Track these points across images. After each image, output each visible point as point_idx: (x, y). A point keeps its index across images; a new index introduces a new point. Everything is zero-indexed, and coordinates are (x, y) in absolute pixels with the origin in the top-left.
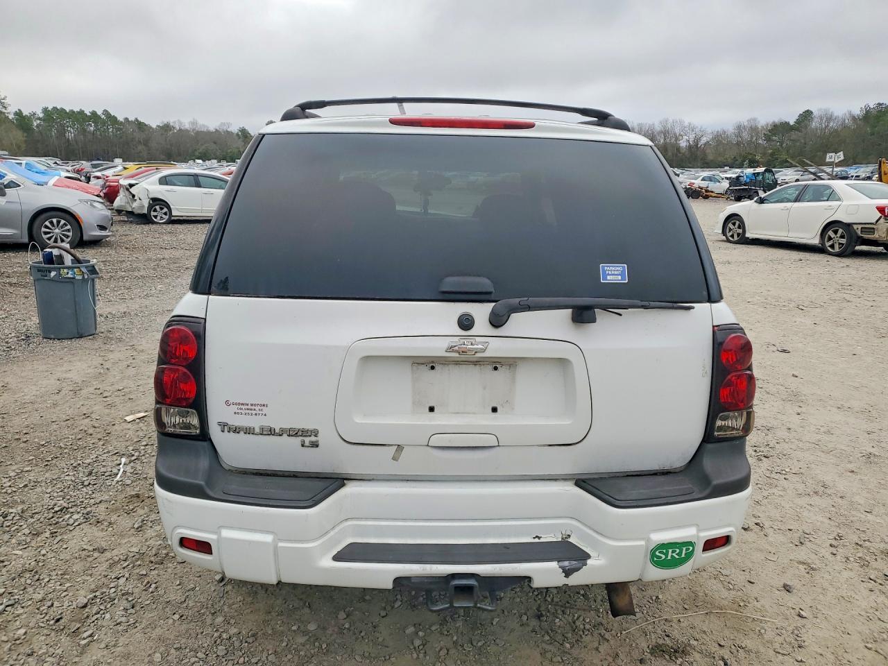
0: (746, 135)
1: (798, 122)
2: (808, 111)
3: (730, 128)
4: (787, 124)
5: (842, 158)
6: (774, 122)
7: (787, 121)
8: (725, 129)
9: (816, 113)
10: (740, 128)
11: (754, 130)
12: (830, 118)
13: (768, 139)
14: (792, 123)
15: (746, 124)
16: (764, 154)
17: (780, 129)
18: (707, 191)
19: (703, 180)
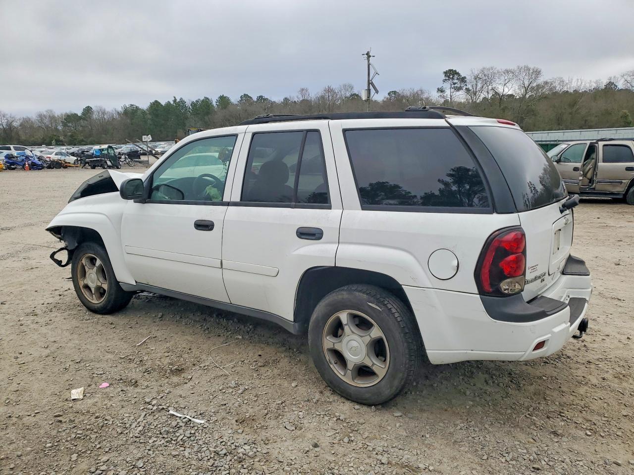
0: (46, 121)
1: (83, 114)
2: (89, 107)
3: (33, 116)
4: (76, 115)
5: (151, 139)
6: (66, 114)
7: (76, 113)
8: (30, 116)
9: (94, 108)
10: (41, 116)
11: (53, 118)
12: (104, 113)
13: (65, 125)
14: (79, 114)
15: (45, 113)
16: (65, 136)
17: (71, 118)
18: (66, 163)
19: (56, 154)
